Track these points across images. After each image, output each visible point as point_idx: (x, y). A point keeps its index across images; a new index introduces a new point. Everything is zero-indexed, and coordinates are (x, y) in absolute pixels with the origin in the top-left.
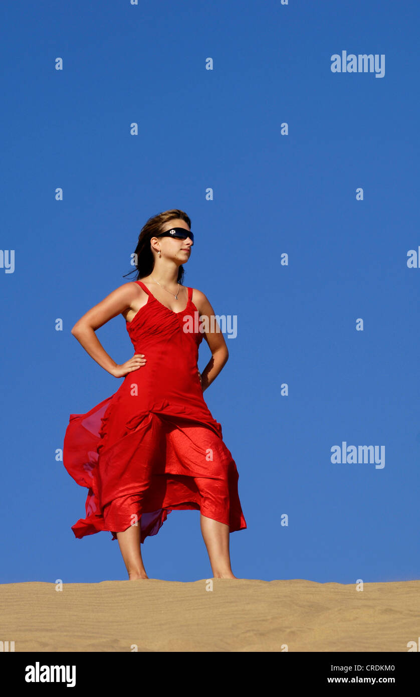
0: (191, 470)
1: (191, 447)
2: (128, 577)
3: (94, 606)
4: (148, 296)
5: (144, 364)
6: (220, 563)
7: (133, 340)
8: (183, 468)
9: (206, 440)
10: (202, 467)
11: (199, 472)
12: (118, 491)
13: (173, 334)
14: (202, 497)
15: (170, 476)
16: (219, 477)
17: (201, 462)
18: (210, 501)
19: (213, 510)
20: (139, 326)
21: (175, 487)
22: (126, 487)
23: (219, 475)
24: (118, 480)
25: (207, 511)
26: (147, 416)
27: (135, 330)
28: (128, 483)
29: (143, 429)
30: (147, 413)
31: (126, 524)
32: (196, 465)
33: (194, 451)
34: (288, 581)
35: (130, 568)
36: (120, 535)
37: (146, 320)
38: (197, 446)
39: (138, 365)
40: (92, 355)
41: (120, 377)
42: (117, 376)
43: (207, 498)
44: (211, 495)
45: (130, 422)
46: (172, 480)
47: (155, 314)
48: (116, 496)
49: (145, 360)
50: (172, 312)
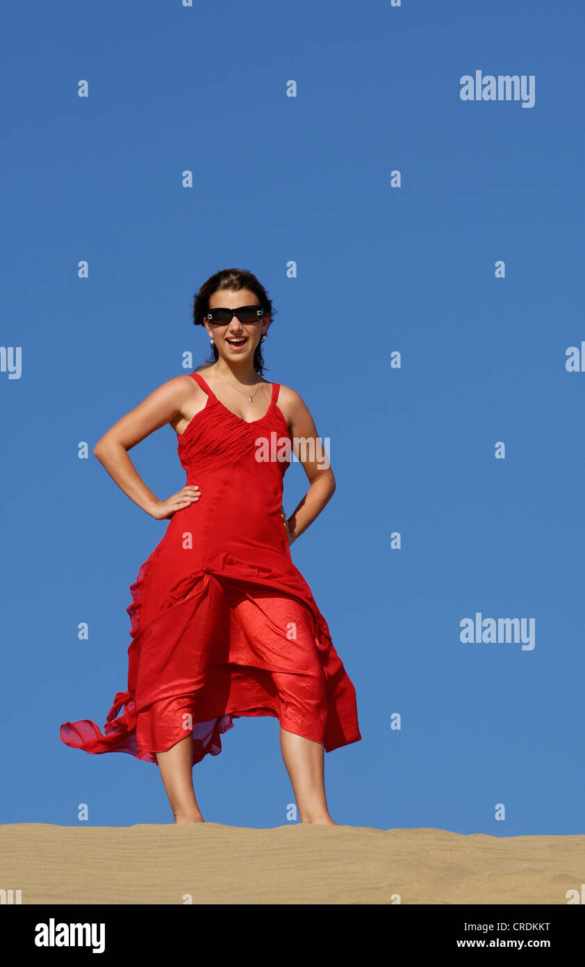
0: (267, 660)
1: (267, 625)
2: (174, 819)
3: (122, 861)
4: (207, 397)
5: (196, 499)
6: (311, 801)
7: (184, 463)
8: (256, 657)
9: (289, 615)
10: (283, 657)
11: (278, 665)
12: (158, 690)
13: (243, 454)
14: (283, 702)
15: (236, 667)
16: (309, 672)
17: (280, 648)
18: (294, 708)
19: (299, 722)
20: (192, 443)
21: (244, 684)
22: (171, 685)
23: (307, 670)
24: (159, 675)
25: (290, 723)
26: (201, 578)
27: (187, 448)
28: (174, 679)
29: (195, 599)
30: (201, 574)
31: (170, 740)
32: (274, 653)
33: (271, 632)
34: (414, 830)
35: (176, 806)
36: (162, 756)
37: (201, 434)
38: (276, 625)
39: (189, 500)
40: (122, 486)
41: (162, 519)
42: (158, 517)
43: (289, 704)
44: (296, 700)
45: (175, 589)
46: (238, 674)
47: (213, 425)
48: (156, 698)
49: (199, 494)
50: (242, 420)
